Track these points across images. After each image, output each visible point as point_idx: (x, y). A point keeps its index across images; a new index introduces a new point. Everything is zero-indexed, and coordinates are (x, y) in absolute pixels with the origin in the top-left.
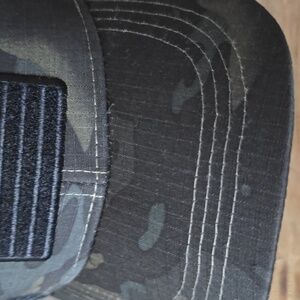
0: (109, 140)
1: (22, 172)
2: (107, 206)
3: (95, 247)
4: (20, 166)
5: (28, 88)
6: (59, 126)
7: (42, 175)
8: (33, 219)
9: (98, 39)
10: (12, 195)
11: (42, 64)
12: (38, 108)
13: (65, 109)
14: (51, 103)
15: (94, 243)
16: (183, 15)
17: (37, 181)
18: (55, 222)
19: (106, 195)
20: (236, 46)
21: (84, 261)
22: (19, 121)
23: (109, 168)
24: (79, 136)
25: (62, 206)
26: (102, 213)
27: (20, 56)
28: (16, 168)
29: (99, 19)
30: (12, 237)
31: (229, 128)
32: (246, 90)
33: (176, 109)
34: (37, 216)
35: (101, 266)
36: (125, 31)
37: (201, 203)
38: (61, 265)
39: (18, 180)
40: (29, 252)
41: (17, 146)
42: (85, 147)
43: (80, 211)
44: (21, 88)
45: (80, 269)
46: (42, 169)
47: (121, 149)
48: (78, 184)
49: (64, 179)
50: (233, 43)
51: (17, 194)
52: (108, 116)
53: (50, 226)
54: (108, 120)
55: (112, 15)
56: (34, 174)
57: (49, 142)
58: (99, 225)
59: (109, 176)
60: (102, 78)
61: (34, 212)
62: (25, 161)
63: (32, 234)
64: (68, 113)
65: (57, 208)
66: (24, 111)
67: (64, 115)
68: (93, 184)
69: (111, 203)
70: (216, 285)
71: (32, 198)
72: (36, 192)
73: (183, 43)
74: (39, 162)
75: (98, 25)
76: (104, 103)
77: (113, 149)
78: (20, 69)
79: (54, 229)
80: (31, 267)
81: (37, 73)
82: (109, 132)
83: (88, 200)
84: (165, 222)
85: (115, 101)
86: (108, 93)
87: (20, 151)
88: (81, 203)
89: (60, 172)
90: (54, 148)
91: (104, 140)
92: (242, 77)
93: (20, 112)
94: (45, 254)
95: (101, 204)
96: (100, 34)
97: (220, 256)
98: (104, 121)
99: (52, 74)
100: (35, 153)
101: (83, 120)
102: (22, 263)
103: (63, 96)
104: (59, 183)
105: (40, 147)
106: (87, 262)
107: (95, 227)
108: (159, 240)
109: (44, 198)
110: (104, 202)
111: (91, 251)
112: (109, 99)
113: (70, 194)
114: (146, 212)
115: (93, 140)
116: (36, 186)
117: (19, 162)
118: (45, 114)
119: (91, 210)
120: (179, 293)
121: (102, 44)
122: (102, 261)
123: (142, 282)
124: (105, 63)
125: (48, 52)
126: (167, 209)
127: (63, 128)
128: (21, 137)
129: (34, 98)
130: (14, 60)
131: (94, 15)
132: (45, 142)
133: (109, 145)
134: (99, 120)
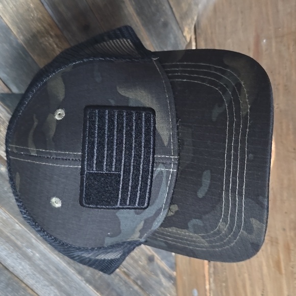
0: (178, 139)
1: (134, 157)
2: (179, 176)
3: (172, 201)
4: (133, 154)
5: (136, 113)
6: (152, 132)
7: (144, 159)
8: (140, 183)
9: (170, 86)
10: (130, 169)
11: (142, 101)
12: (141, 123)
13: (155, 123)
14: (148, 121)
15: (172, 198)
16: (216, 70)
17: (142, 161)
18: (151, 185)
19: (178, 169)
20: (244, 84)
21: (167, 210)
22: (132, 130)
23: (179, 155)
24: (162, 137)
25: (155, 175)
26: (176, 180)
27: (131, 97)
28: (131, 154)
29: (170, 74)
30: (129, 193)
31: (241, 126)
32: (249, 106)
33: (214, 119)
34: (142, 181)
35: (177, 212)
36: (185, 80)
37: (229, 167)
38: (154, 212)
39: (132, 161)
40: (137, 203)
41: (132, 143)
42: (166, 144)
43: (164, 179)
44: (132, 114)
45: (164, 216)
46: (144, 155)
47: (185, 143)
48: (163, 163)
49: (156, 161)
50: (242, 83)
51: (132, 168)
52: (178, 127)
53: (148, 187)
54: (178, 128)
55: (177, 72)
56: (140, 158)
57: (147, 141)
58: (175, 188)
59: (179, 159)
60: (173, 106)
61: (140, 179)
62: (136, 151)
63: (139, 192)
64: (156, 126)
65: (152, 176)
66: (134, 125)
67: (154, 127)
68: (171, 163)
69: (181, 174)
70: (240, 211)
71: (139, 171)
72: (141, 167)
73: (216, 85)
74: (143, 152)
75: (169, 78)
76: (175, 119)
77: (181, 144)
78: (131, 104)
79: (150, 189)
80: (137, 214)
81: (140, 106)
82: (178, 135)
83: (168, 172)
84: (211, 180)
85: (181, 118)
86: (177, 114)
87: (133, 146)
88: (165, 174)
89: (153, 157)
90: (150, 144)
91: (176, 139)
92: (247, 100)
93: (132, 126)
94: (146, 205)
95: (175, 175)
96: (172, 83)
97: (240, 194)
98: (175, 129)
99: (147, 106)
100: (141, 147)
101: (164, 129)
102: (133, 210)
103: (153, 116)
104: (153, 163)
105: (143, 144)
106: (168, 211)
107: (172, 188)
108: (208, 190)
109: (146, 171)
110: (177, 174)
111: (171, 204)
112: (178, 117)
113: (159, 169)
114: (200, 176)
115: (170, 140)
116: (141, 164)
117: (133, 151)
118: (145, 126)
119: (170, 178)
120: (221, 221)
121: (172, 88)
122: (177, 209)
123: (200, 218)
124: (175, 98)
125: (145, 94)
126: (212, 172)
127: (154, 133)
128: (134, 139)
129: (139, 118)
130: (128, 99)
131: (167, 72)
132: (146, 141)
133: (179, 142)
134: (173, 129)
